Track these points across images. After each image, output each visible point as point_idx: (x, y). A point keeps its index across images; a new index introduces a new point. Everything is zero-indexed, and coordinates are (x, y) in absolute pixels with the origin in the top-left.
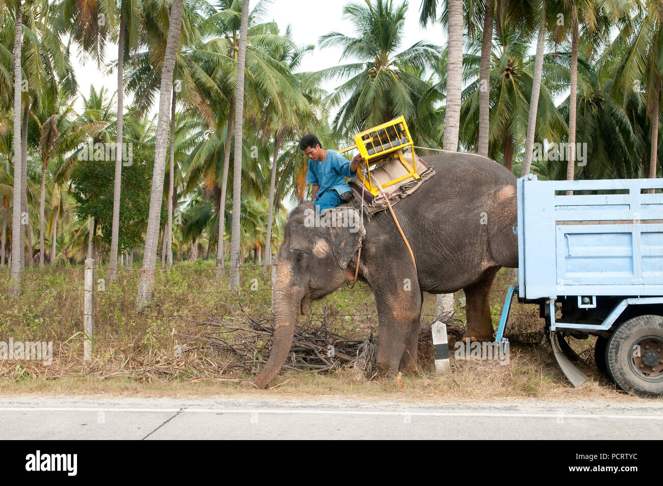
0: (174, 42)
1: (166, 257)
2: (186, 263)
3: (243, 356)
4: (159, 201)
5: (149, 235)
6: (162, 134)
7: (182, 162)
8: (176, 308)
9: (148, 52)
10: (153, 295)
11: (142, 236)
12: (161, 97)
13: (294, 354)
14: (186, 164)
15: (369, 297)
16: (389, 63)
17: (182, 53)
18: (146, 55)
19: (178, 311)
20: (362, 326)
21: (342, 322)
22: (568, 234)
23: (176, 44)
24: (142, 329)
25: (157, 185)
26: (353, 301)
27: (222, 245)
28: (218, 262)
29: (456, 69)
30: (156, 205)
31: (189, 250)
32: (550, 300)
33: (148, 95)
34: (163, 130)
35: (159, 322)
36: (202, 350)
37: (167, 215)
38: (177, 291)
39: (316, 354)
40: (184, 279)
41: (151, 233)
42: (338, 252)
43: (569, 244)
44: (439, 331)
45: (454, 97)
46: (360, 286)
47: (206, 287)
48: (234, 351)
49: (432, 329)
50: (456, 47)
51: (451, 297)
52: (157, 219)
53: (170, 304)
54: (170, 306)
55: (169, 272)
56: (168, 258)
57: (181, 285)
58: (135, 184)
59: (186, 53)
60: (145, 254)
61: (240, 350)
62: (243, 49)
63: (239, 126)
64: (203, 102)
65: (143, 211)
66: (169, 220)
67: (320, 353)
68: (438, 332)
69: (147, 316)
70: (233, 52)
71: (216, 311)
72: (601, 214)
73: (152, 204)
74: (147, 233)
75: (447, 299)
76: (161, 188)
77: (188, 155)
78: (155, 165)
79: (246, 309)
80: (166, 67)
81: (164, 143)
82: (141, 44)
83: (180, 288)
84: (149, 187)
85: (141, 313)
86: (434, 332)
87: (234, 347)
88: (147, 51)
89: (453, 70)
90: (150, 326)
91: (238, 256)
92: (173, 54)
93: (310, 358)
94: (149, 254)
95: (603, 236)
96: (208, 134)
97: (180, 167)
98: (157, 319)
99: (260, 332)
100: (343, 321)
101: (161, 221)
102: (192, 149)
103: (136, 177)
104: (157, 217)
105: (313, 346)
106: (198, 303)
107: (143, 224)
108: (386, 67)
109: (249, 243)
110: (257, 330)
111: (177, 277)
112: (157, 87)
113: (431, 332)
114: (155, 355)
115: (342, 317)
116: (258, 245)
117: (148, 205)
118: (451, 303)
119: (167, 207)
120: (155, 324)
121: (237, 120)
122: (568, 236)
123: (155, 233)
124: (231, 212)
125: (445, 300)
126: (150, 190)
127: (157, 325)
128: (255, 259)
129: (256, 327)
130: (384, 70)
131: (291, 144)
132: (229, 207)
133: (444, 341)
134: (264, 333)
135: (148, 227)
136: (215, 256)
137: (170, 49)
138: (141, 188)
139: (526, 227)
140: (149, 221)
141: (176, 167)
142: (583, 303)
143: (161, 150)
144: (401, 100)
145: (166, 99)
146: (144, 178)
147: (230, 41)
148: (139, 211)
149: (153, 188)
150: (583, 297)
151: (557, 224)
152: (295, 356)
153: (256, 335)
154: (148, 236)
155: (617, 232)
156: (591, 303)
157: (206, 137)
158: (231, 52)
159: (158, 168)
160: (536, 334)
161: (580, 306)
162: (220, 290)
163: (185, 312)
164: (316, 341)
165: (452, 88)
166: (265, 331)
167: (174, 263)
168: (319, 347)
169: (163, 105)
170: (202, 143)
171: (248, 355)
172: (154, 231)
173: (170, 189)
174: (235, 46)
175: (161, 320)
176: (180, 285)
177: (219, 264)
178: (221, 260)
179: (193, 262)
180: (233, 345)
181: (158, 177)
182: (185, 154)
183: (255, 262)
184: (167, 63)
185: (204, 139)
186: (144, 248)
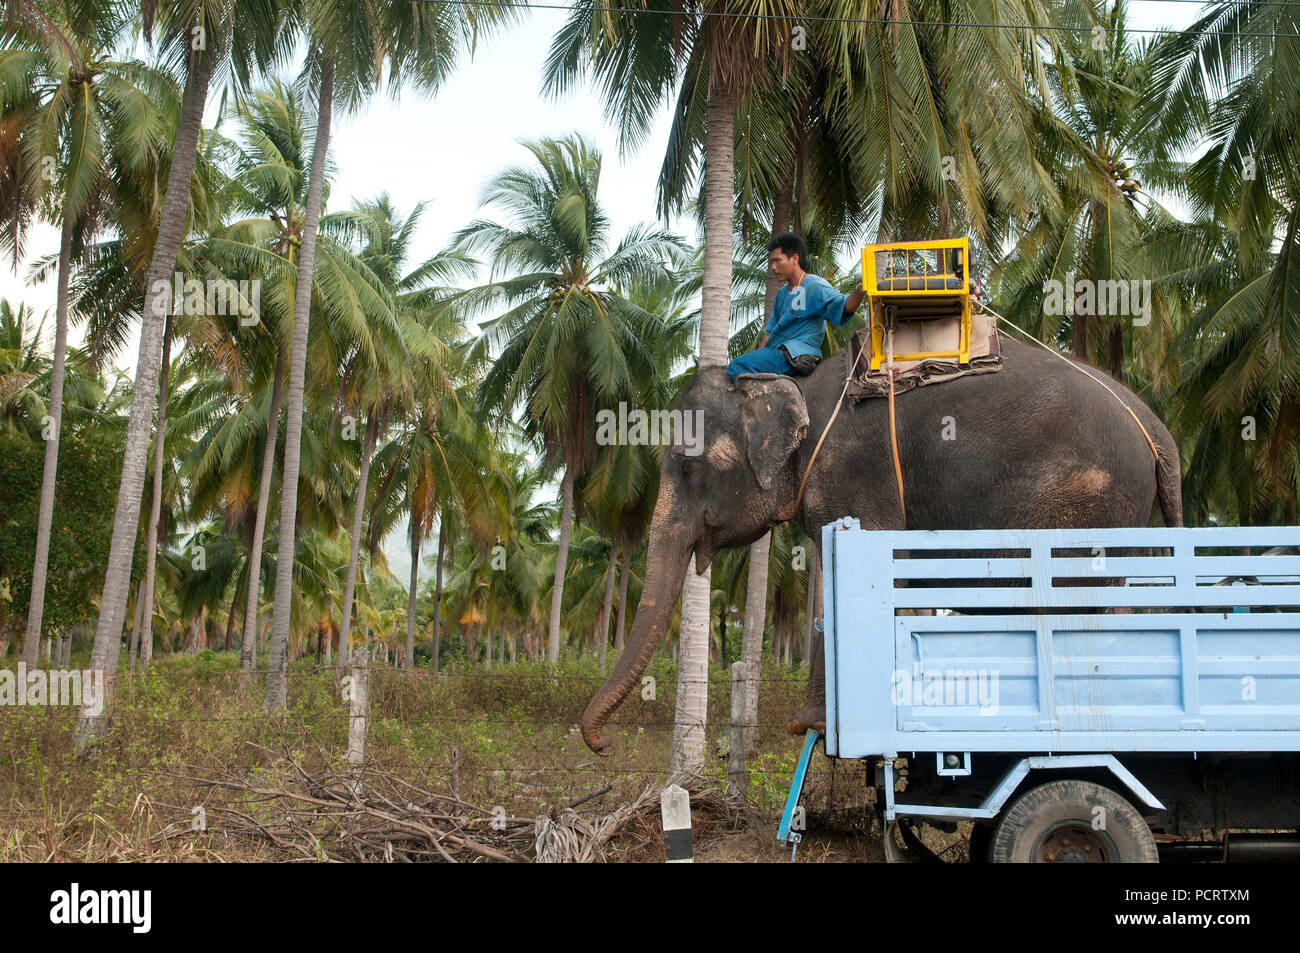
0: (175, 225)
1: (140, 643)
2: (179, 657)
3: (287, 848)
4: (131, 533)
5: (108, 601)
6: (143, 403)
7: (182, 457)
8: (156, 749)
9: (119, 242)
10: (110, 723)
11: (93, 602)
12: (143, 331)
13: (390, 846)
14: (190, 462)
15: (542, 733)
16: (590, 278)
17: (186, 244)
18: (114, 246)
19: (159, 755)
20: (527, 790)
21: (488, 782)
22: (919, 633)
23: (177, 229)
24: (85, 792)
25: (128, 503)
26: (510, 740)
27: (254, 622)
28: (243, 658)
29: (718, 298)
30: (124, 541)
31: (188, 630)
32: (884, 760)
33: (115, 323)
34: (144, 396)
35: (119, 777)
36: (205, 836)
37: (146, 561)
38: (157, 713)
39: (434, 847)
40: (173, 690)
41: (110, 597)
42: (758, 459)
43: (921, 652)
44: (674, 804)
45: (714, 352)
46: (526, 710)
47: (218, 709)
48: (269, 838)
49: (663, 800)
50: (720, 257)
51: (700, 736)
52: (126, 571)
53: (144, 740)
54: (143, 744)
55: (143, 677)
56: (143, 646)
57: (168, 702)
58: (82, 499)
59: (194, 244)
60: (96, 638)
61: (282, 836)
62: (309, 242)
63: (297, 391)
64: (225, 339)
65: (99, 552)
66: (149, 571)
67: (441, 843)
68: (672, 806)
69: (94, 765)
70: (285, 246)
71: (236, 756)
72: (979, 595)
73: (117, 540)
74: (104, 597)
75: (692, 739)
76: (136, 509)
77: (194, 444)
78: (126, 462)
79: (296, 753)
80: (156, 272)
81: (146, 421)
82: (105, 226)
83: (165, 710)
84: (113, 505)
85: (83, 759)
86: (666, 806)
87: (270, 831)
88: (117, 238)
89: (714, 301)
90: (100, 786)
91: (284, 647)
92: (171, 247)
93: (422, 855)
94: (106, 639)
95: (982, 637)
96: (235, 404)
97: (177, 467)
98: (115, 769)
99: (322, 802)
100: (489, 779)
101: (133, 571)
102: (202, 433)
103: (85, 483)
104: (124, 565)
105: (428, 830)
106: (200, 741)
107: (96, 579)
108: (582, 287)
109: (311, 621)
110: (318, 797)
111: (160, 688)
112: (135, 310)
113: (660, 805)
114: (108, 846)
115: (489, 773)
116: (326, 625)
117: (108, 541)
118: (701, 747)
119: (147, 545)
120: (111, 781)
121: (293, 379)
122: (917, 636)
123: (119, 598)
124: (275, 558)
125: (689, 741)
126: (112, 510)
127: (116, 784)
128: (319, 651)
129: (315, 792)
130: (578, 292)
131: (400, 427)
132: (271, 547)
133: (684, 823)
134: (331, 803)
135: (106, 585)
136: (238, 644)
137: (165, 239)
138: (94, 504)
139: (839, 619)
140: (109, 572)
141: (168, 467)
142: (947, 766)
143: (139, 434)
144: (606, 351)
145: (153, 335)
146: (101, 486)
147: (280, 226)
148: (88, 551)
149: (120, 509)
150: (946, 754)
151: (896, 614)
152: (391, 850)
153: (316, 807)
154: (105, 604)
155: (1010, 629)
156: (962, 766)
157: (233, 410)
158: (282, 246)
159: (132, 469)
160: (861, 811)
161: (942, 771)
162: (244, 716)
163: (173, 759)
164: (434, 820)
165: (710, 334)
166: (334, 799)
167: (154, 657)
168: (440, 833)
169: (147, 346)
170: (222, 421)
171: (299, 847)
172: (118, 594)
173: (154, 510)
174: (289, 235)
175: (124, 773)
176: (164, 701)
177: (247, 662)
178: (250, 652)
179: (194, 656)
180: (267, 827)
181: (131, 487)
182: (189, 442)
183: (318, 658)
184: (159, 264)
185: (228, 413)
186: (95, 626)
